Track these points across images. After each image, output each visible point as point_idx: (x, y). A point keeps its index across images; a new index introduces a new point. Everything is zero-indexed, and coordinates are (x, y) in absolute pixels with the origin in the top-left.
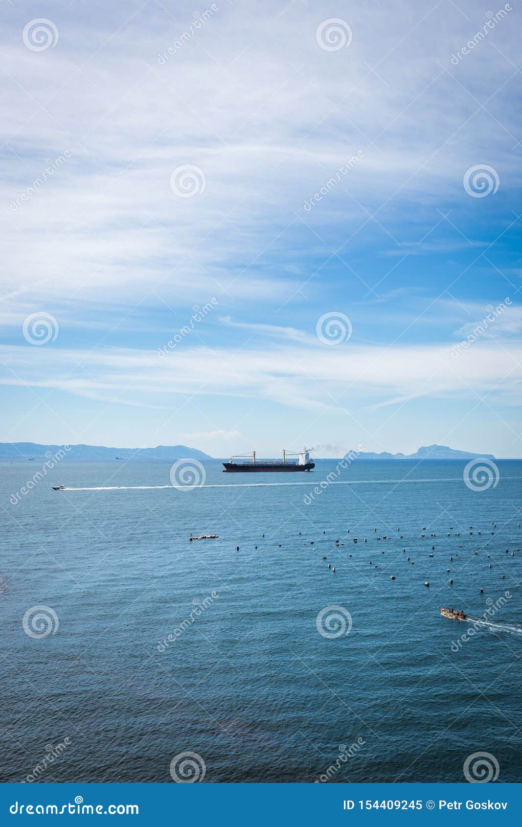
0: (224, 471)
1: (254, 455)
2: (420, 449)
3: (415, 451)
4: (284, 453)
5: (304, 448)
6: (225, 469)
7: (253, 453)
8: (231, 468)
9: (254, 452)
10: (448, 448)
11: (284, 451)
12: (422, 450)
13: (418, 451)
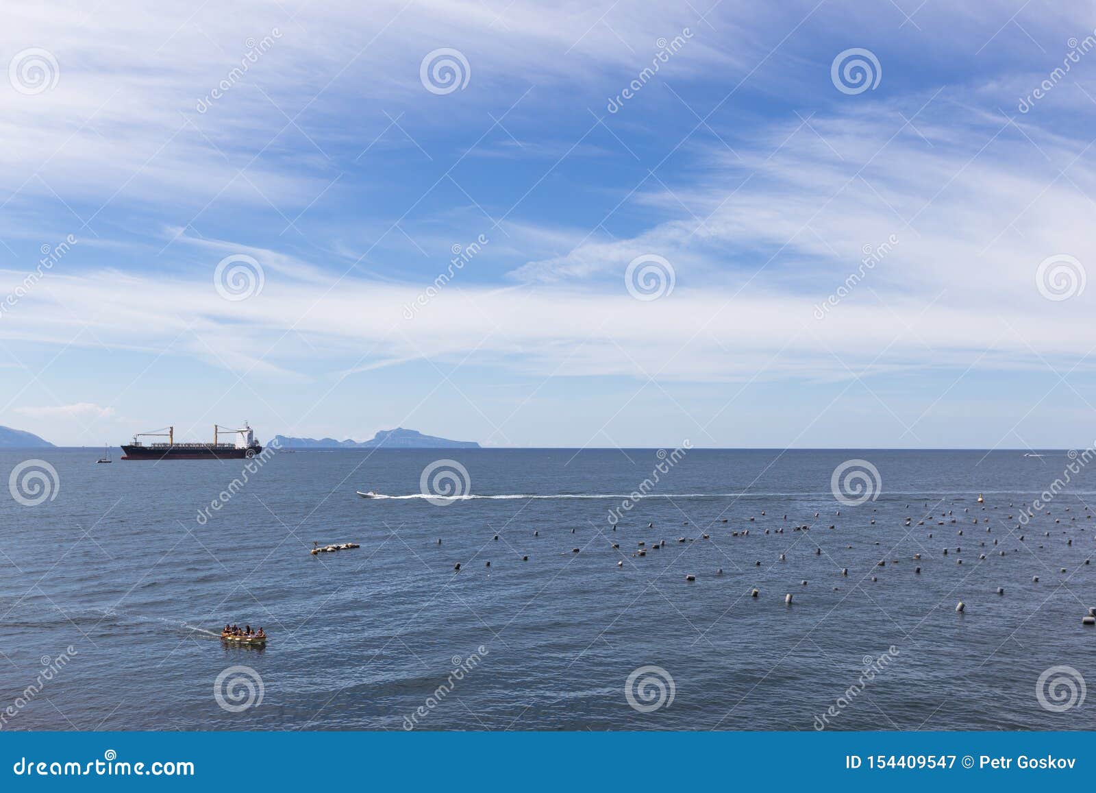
0: (123, 458)
1: (171, 432)
2: (378, 434)
3: (372, 437)
4: (216, 429)
5: (244, 423)
6: (126, 456)
7: (170, 430)
8: (134, 452)
9: (172, 428)
10: (417, 432)
11: (216, 426)
12: (381, 435)
13: (376, 436)
